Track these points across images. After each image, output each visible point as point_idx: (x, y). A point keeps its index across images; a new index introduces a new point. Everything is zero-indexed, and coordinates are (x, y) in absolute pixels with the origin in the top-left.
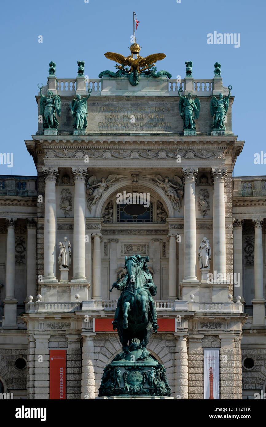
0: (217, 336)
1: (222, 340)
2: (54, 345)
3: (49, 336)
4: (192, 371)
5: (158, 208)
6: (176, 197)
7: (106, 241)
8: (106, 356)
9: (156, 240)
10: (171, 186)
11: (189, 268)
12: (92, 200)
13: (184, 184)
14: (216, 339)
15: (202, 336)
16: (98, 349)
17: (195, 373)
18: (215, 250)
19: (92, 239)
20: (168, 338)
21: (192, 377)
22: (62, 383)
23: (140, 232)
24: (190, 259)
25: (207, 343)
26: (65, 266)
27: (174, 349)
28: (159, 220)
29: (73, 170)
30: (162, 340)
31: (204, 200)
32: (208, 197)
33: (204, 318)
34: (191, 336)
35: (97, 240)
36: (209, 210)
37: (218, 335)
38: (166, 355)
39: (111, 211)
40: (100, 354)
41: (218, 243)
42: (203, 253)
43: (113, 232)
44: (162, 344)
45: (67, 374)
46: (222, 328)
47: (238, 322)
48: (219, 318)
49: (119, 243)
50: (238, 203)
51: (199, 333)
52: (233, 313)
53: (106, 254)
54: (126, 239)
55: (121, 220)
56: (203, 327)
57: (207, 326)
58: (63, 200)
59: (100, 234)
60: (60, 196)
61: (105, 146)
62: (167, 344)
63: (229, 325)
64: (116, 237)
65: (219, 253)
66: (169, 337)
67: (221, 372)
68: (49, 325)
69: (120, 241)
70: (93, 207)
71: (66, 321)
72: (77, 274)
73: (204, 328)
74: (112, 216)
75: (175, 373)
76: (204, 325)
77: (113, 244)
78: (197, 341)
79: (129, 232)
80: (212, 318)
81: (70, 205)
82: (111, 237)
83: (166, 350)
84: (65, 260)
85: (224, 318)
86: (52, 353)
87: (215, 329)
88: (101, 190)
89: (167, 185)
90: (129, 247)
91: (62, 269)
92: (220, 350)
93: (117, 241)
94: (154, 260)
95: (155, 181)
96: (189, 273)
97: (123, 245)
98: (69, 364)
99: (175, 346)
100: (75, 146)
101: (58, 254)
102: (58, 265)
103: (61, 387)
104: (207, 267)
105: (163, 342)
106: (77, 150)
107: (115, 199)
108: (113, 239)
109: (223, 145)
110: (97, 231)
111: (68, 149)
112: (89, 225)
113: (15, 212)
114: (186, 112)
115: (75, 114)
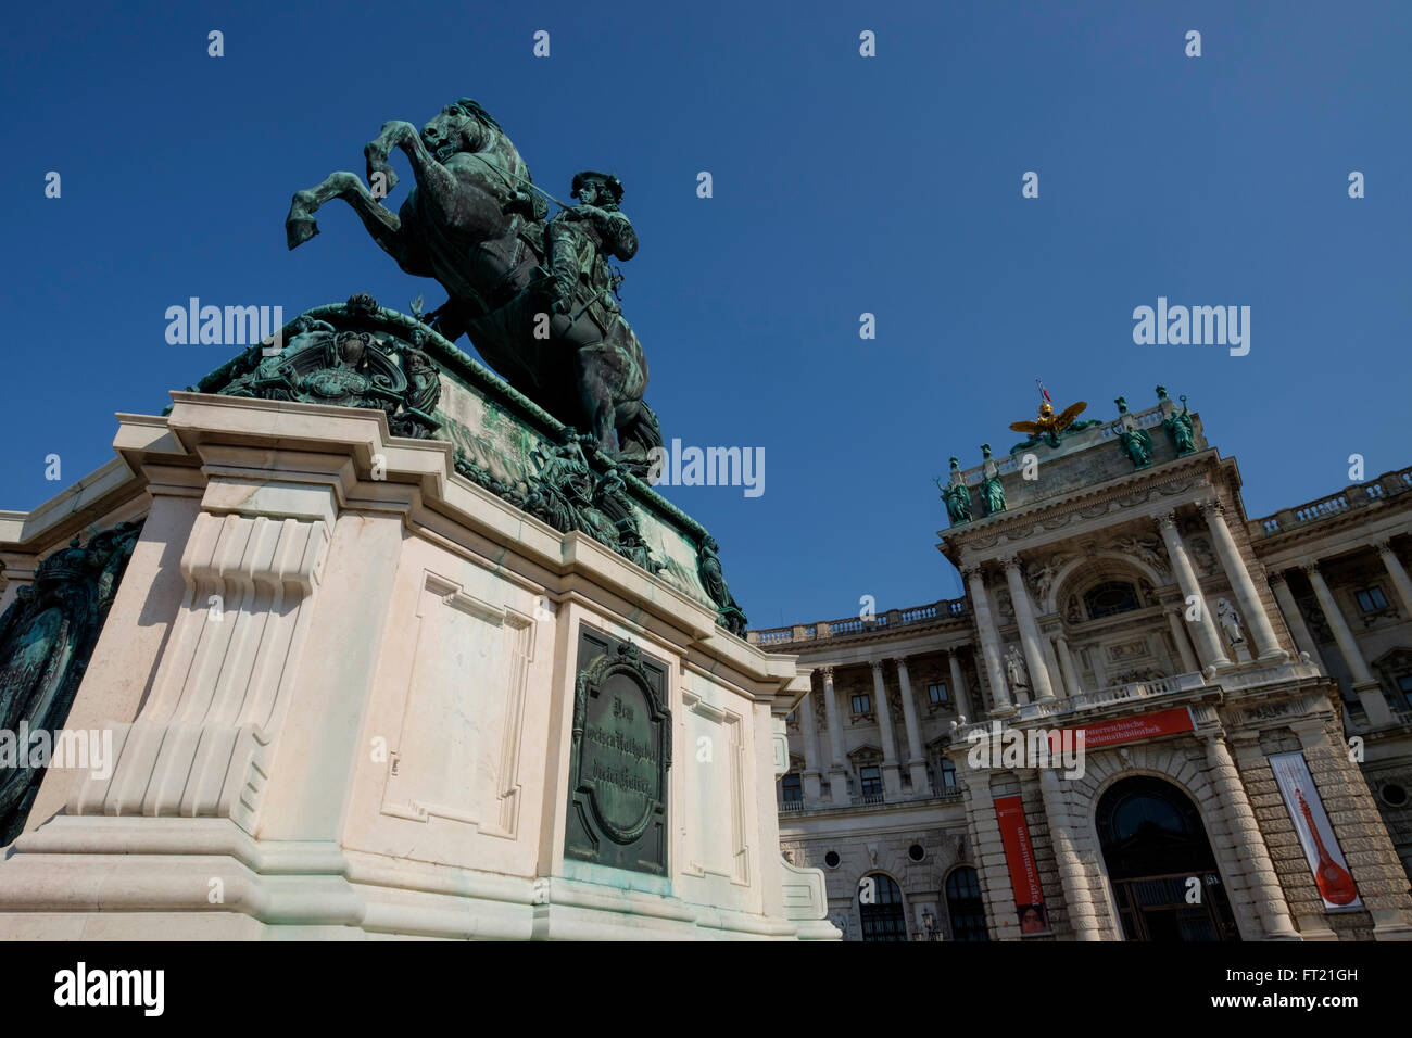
0: (1286, 729)
1: (1300, 734)
2: (1000, 791)
3: (988, 778)
4: (1259, 801)
5: (1142, 587)
6: (1157, 559)
7: (1081, 648)
8: (1084, 794)
9: (1154, 630)
10: (1145, 547)
11: (1211, 647)
12: (1039, 594)
13: (1160, 536)
14: (1286, 736)
15: (1256, 734)
17: (1266, 804)
18: (1245, 612)
19: (1054, 643)
20: (1187, 745)
21: (1263, 814)
22: (1026, 855)
23: (1125, 626)
24: (1206, 634)
25: (1270, 746)
26: (1019, 686)
27: (1206, 764)
28: (1150, 603)
29: (999, 559)
30: (1176, 750)
31: (1202, 552)
32: (1208, 547)
33: (1247, 700)
34: (1234, 736)
35: (1062, 645)
36: (1216, 563)
37: (1288, 728)
38: (1193, 776)
39: (1077, 608)
40: (1074, 793)
41: (1246, 599)
42: (1226, 621)
43: (1089, 634)
44: (1180, 758)
45: (1031, 837)
46: (1291, 712)
47: (1320, 695)
48: (1277, 695)
49: (1101, 648)
50: (1266, 550)
51: (1246, 728)
52: (1301, 680)
53: (1086, 666)
54: (1109, 640)
55: (1095, 615)
56: (1250, 717)
57: (1259, 715)
58: (1001, 603)
59: (1063, 635)
60: (996, 600)
61: (1032, 519)
62: (1189, 756)
63: (1302, 703)
64: (1094, 640)
65: (1254, 614)
66: (1187, 742)
67: (1324, 796)
69: (1102, 644)
70: (1044, 603)
72: (1040, 692)
73: (1255, 719)
74: (1080, 613)
75: (1222, 808)
76: (1251, 712)
77: (1093, 651)
78: (1248, 744)
79: (1112, 629)
80: (1261, 697)
81: (1012, 607)
82: (1086, 641)
83: (1191, 769)
84: (1018, 676)
85: (1286, 694)
86: (999, 804)
87: (1278, 717)
88: (1047, 578)
89: (1138, 547)
90: (1117, 650)
91: (1016, 690)
92: (1303, 754)
93: (1097, 645)
94: (1161, 659)
95: (1119, 548)
96: (1214, 656)
97: (1108, 648)
98: (1030, 818)
99: (1205, 758)
100: (994, 530)
101: (1006, 671)
102: (1010, 686)
103: (1028, 864)
104: (1240, 640)
105: (1180, 753)
106: (998, 535)
107: (1079, 592)
108: (1090, 645)
109: (1199, 468)
110: (1059, 634)
111: (986, 538)
112: (1044, 626)
113: (954, 639)
114: (1132, 449)
115: (987, 497)
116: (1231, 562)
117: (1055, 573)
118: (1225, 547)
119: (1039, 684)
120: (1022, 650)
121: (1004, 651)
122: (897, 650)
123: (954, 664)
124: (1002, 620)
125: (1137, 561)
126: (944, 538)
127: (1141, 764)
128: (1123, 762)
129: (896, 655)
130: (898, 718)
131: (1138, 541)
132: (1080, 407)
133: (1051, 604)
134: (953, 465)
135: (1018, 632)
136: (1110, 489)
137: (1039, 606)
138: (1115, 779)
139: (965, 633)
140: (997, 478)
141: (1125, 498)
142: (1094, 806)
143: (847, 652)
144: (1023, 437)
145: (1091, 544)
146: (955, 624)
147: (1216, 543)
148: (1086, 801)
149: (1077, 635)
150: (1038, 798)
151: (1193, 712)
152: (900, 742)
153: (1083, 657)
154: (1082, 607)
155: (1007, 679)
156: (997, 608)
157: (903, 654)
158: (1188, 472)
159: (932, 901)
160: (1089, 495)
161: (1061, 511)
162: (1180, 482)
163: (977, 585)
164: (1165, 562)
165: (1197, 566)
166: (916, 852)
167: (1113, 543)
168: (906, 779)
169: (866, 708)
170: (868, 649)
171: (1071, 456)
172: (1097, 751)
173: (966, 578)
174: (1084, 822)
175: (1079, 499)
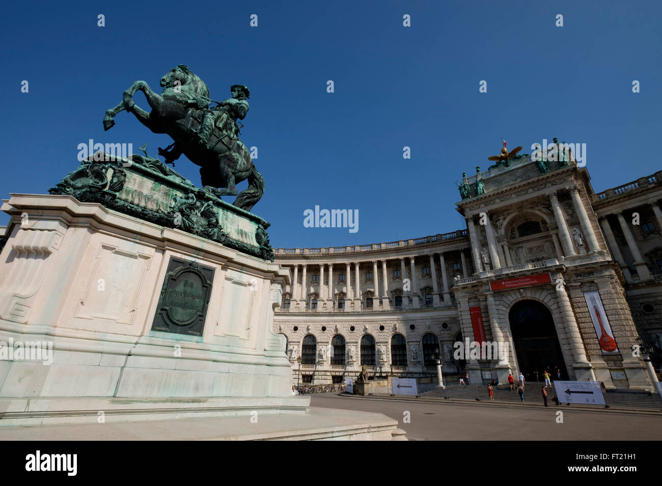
0: (592, 282)
1: (598, 284)
2: (472, 304)
3: (467, 299)
4: (578, 310)
5: (543, 223)
6: (549, 212)
8: (504, 306)
9: (547, 241)
10: (543, 207)
11: (569, 248)
12: (497, 227)
13: (551, 203)
14: (592, 284)
15: (579, 284)
16: (498, 303)
17: (581, 311)
18: (585, 233)
19: (503, 247)
20: (548, 288)
21: (579, 315)
22: (481, 328)
23: (535, 239)
24: (567, 243)
25: (585, 288)
26: (487, 264)
27: (556, 295)
28: (546, 230)
30: (543, 290)
31: (568, 209)
32: (572, 206)
33: (576, 270)
34: (569, 285)
35: (506, 248)
36: (575, 213)
37: (593, 281)
38: (550, 300)
39: (514, 232)
40: (500, 306)
41: (586, 228)
42: (576, 237)
43: (519, 243)
44: (544, 293)
45: (483, 322)
46: (595, 275)
47: (609, 268)
48: (589, 268)
49: (524, 249)
50: (599, 207)
51: (575, 281)
52: (601, 262)
53: (517, 256)
54: (527, 246)
55: (522, 235)
56: (577, 277)
57: (581, 276)
59: (507, 244)
61: (495, 197)
62: (549, 292)
63: (601, 271)
64: (520, 245)
65: (589, 234)
66: (549, 287)
67: (606, 309)
68: (466, 292)
69: (524, 247)
70: (499, 231)
71: (476, 288)
72: (495, 266)
73: (579, 278)
74: (515, 235)
75: (561, 313)
76: (577, 275)
77: (520, 249)
78: (575, 288)
79: (529, 241)
80: (582, 269)
81: (485, 233)
82: (517, 246)
83: (549, 297)
84: (486, 260)
85: (594, 268)
86: (471, 309)
87: (589, 277)
88: (501, 221)
89: (540, 207)
90: (531, 250)
91: (485, 265)
92: (599, 293)
93: (522, 247)
94: (549, 253)
95: (533, 208)
96: (570, 252)
97: (527, 249)
98: (483, 314)
99: (555, 293)
100: (479, 202)
101: (482, 258)
102: (483, 263)
103: (481, 330)
104: (582, 245)
105: (545, 291)
106: (480, 204)
107: (515, 226)
108: (519, 247)
109: (569, 173)
110: (505, 243)
111: (475, 205)
112: (499, 240)
113: (462, 246)
114: (540, 166)
115: (477, 189)
116: (580, 212)
117: (504, 219)
118: (578, 206)
119: (494, 263)
120: (488, 250)
121: (481, 250)
122: (439, 250)
123: (462, 255)
124: (482, 238)
125: (540, 213)
126: (458, 206)
127: (529, 295)
128: (521, 294)
129: (439, 252)
130: (439, 276)
131: (541, 205)
132: (519, 149)
133: (502, 231)
134: (464, 176)
135: (487, 243)
136: (529, 183)
137: (497, 232)
138: (518, 301)
139: (466, 243)
140: (482, 181)
141: (535, 187)
142: (508, 311)
143: (421, 251)
144: (494, 163)
145: (520, 206)
146: (463, 239)
147: (575, 204)
148: (505, 309)
149: (514, 243)
150: (486, 307)
151: (552, 275)
152: (440, 285)
153: (516, 252)
154: (517, 233)
155: (482, 261)
156: (480, 233)
157: (442, 251)
158: (564, 175)
159: (450, 344)
160: (519, 186)
161: (507, 193)
162: (560, 179)
163: (471, 224)
164: (552, 214)
165: (566, 214)
166: (445, 325)
167: (530, 206)
168: (442, 298)
169: (428, 272)
170: (428, 250)
171: (513, 170)
172: (511, 290)
173: (467, 221)
174: (503, 316)
175: (515, 188)
